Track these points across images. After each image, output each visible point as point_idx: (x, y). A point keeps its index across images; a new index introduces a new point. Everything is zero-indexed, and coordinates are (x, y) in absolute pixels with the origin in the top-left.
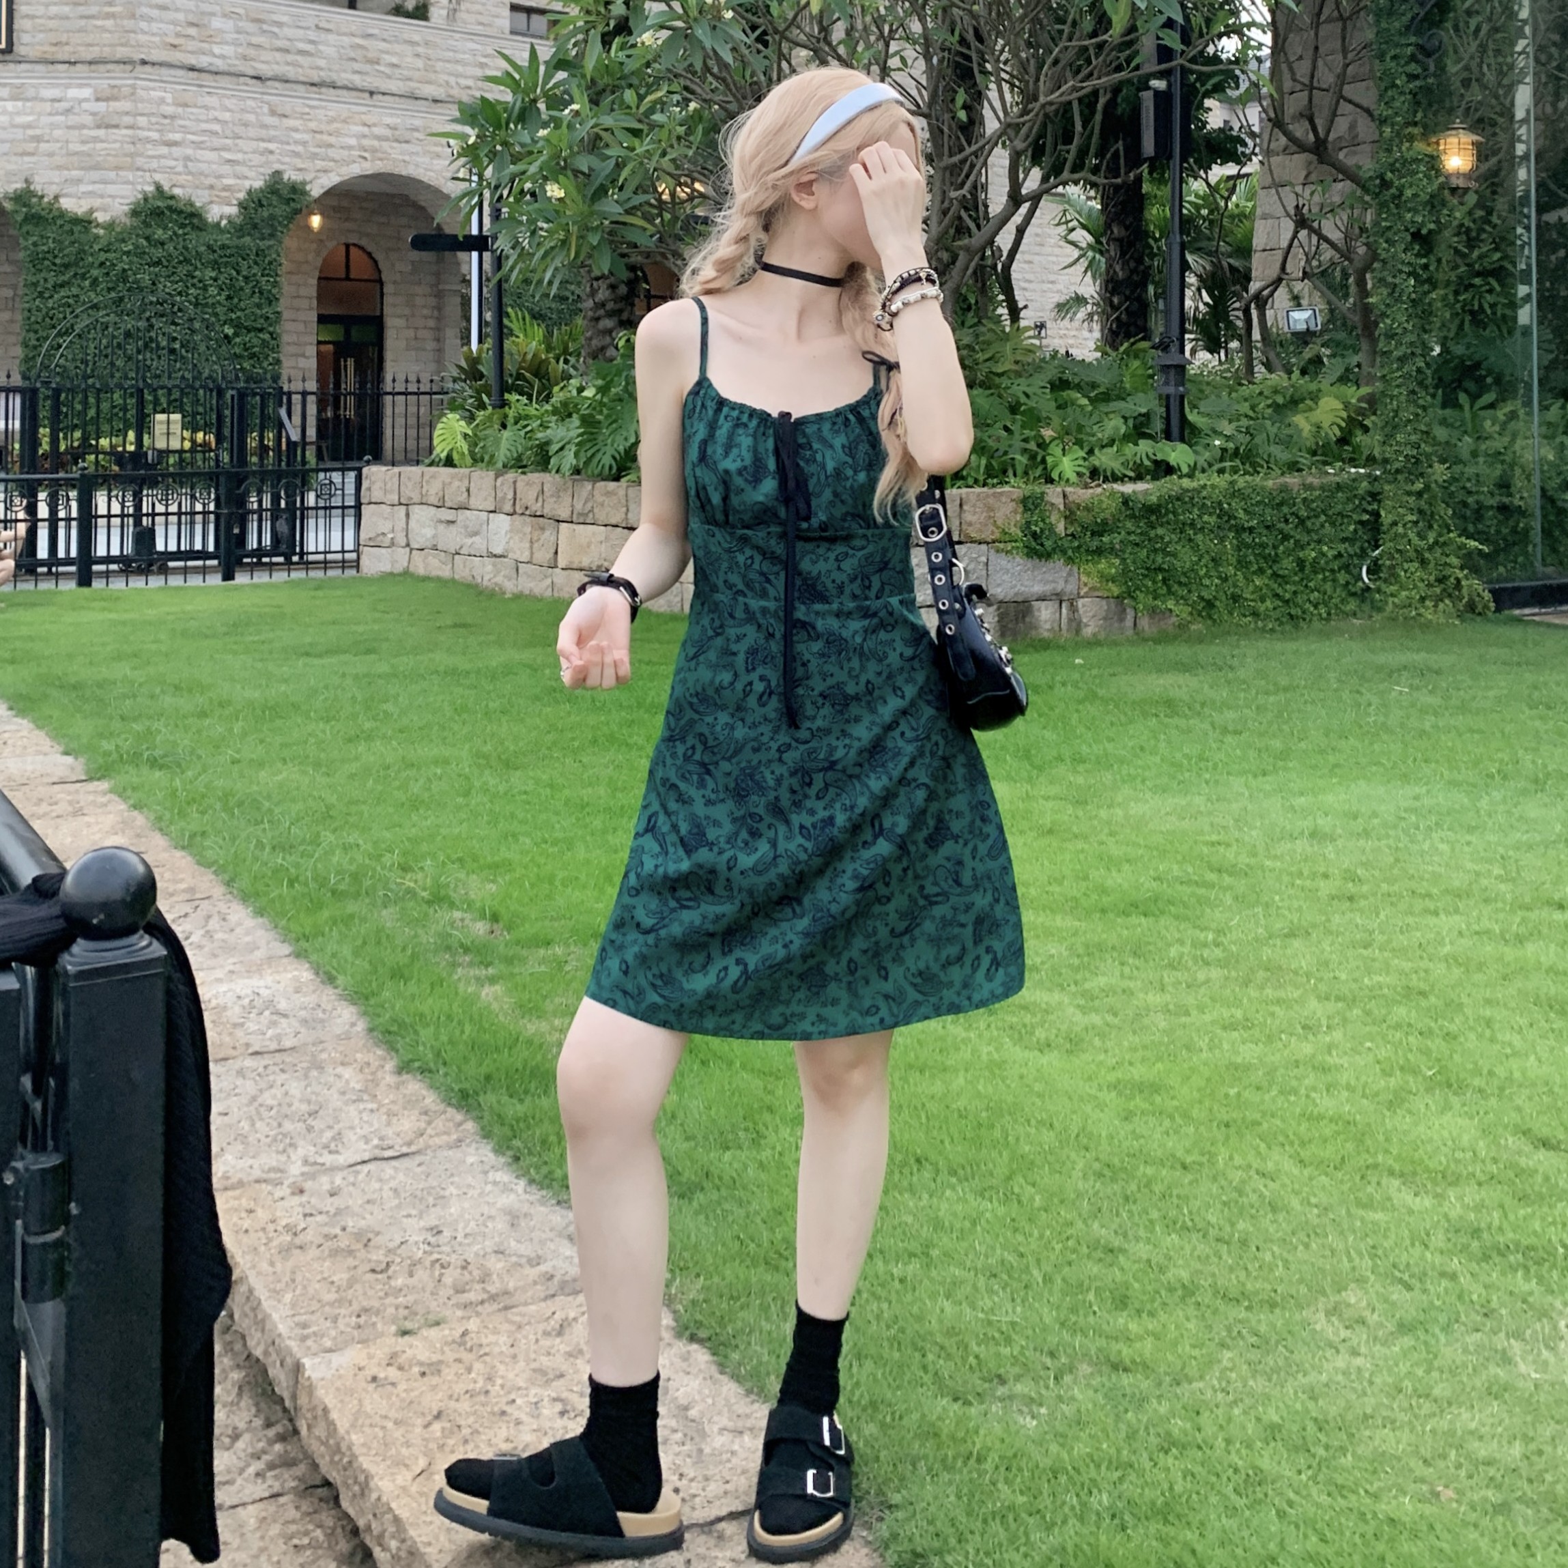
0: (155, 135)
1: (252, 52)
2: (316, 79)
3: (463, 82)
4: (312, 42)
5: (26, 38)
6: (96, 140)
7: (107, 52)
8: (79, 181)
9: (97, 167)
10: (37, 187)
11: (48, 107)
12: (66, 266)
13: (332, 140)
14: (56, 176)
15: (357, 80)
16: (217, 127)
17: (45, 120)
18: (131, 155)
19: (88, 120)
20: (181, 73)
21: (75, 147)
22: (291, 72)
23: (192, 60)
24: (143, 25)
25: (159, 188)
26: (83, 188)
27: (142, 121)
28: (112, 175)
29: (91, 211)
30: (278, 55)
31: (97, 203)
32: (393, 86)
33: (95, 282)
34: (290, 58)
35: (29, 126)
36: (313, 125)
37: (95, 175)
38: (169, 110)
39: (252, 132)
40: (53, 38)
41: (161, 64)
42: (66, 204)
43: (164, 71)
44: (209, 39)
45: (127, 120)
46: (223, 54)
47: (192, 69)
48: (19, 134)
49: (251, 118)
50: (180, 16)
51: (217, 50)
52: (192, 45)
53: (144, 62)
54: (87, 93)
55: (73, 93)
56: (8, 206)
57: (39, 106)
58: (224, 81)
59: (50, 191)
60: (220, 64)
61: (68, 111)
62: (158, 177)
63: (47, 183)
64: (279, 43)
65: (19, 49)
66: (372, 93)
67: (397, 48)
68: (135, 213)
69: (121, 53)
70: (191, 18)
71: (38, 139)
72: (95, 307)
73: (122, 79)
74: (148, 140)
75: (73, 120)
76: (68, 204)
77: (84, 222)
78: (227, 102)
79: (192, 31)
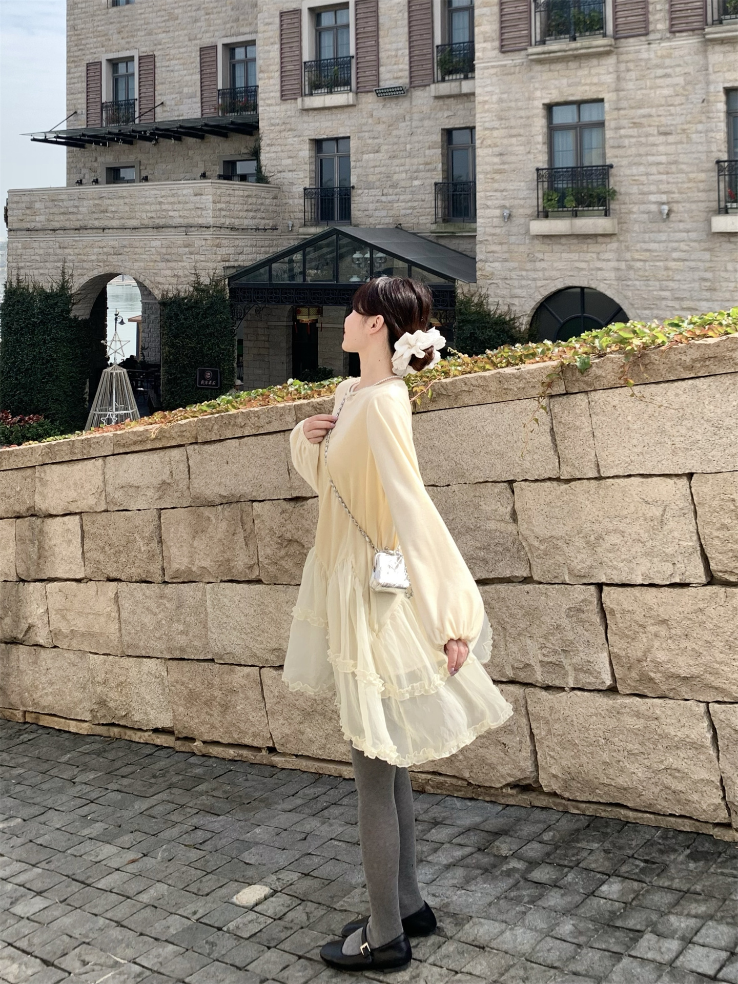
1: (51, 217)
2: (78, 227)
3: (150, 215)
4: (76, 207)
13: (85, 258)
15: (97, 224)
16: (38, 258)
20: (24, 232)
22: (68, 225)
23: (28, 226)
30: (62, 217)
32: (115, 223)
34: (67, 217)
36: (76, 251)
38: (19, 252)
39: (52, 258)
44: (35, 214)
46: (40, 220)
47: (28, 230)
49: (51, 251)
51: (38, 219)
52: (29, 218)
58: (41, 234)
60: (39, 226)
64: (62, 210)
66: (104, 229)
67: (116, 201)
78: (42, 244)
79: (28, 212)
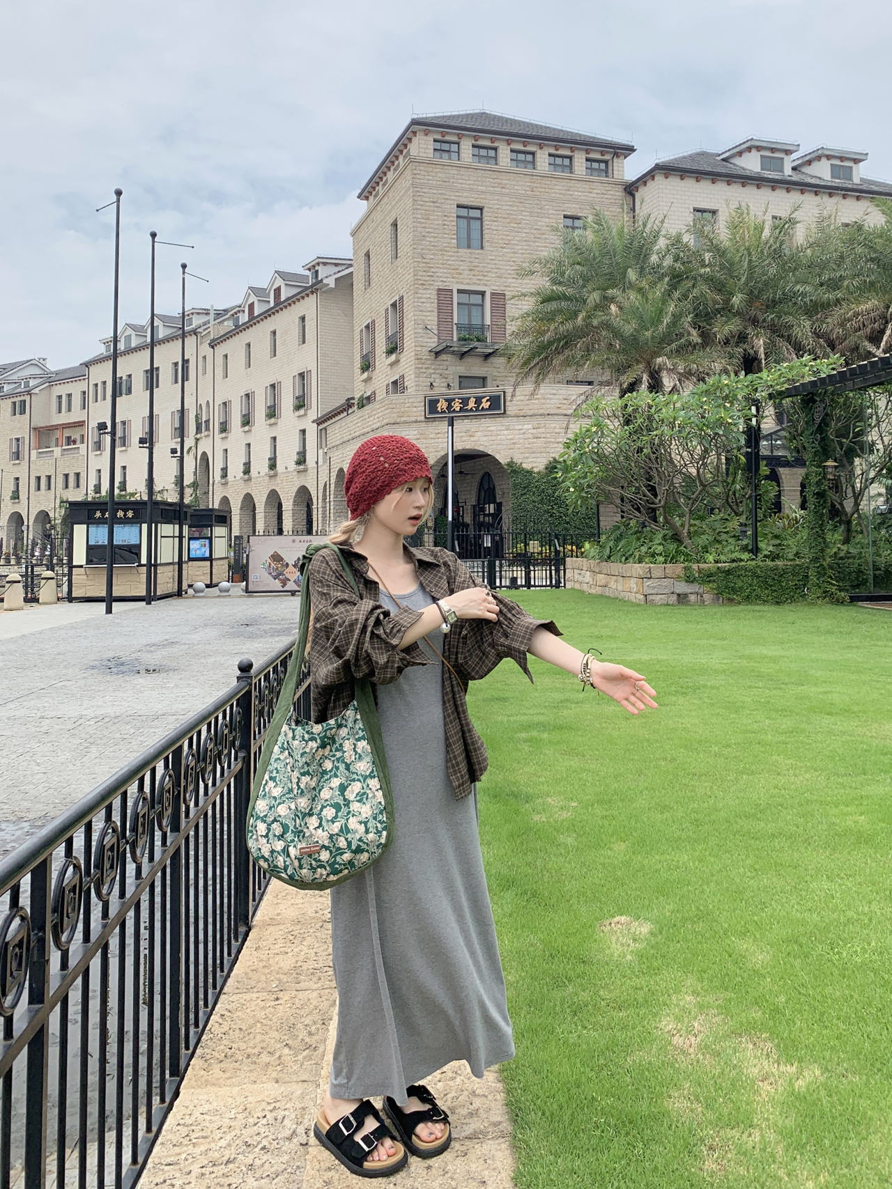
0: (553, 440)
5: (510, 408)
6: (533, 443)
7: (536, 412)
8: (528, 458)
9: (534, 453)
10: (515, 460)
11: (517, 432)
12: (525, 488)
14: (521, 456)
17: (517, 436)
18: (545, 448)
19: (531, 436)
21: (526, 446)
24: (548, 401)
25: (555, 459)
26: (530, 460)
27: (548, 435)
28: (539, 455)
29: (533, 468)
31: (534, 465)
33: (534, 493)
35: (512, 439)
37: (533, 455)
40: (519, 408)
41: (554, 414)
42: (524, 466)
43: (556, 417)
45: (543, 435)
48: (508, 442)
50: (561, 397)
53: (548, 414)
54: (530, 426)
55: (525, 427)
56: (505, 467)
57: (515, 432)
59: (519, 462)
61: (524, 433)
62: (554, 455)
63: (518, 459)
65: (508, 412)
68: (547, 468)
69: (541, 411)
70: (565, 397)
71: (514, 443)
72: (534, 502)
73: (542, 421)
74: (551, 442)
75: (526, 436)
76: (526, 466)
77: (530, 472)
